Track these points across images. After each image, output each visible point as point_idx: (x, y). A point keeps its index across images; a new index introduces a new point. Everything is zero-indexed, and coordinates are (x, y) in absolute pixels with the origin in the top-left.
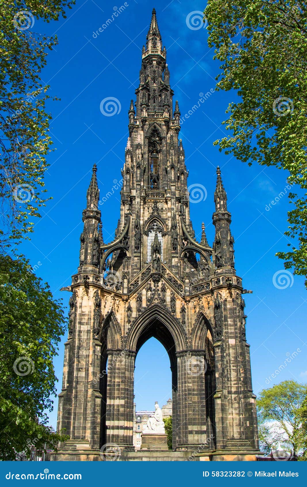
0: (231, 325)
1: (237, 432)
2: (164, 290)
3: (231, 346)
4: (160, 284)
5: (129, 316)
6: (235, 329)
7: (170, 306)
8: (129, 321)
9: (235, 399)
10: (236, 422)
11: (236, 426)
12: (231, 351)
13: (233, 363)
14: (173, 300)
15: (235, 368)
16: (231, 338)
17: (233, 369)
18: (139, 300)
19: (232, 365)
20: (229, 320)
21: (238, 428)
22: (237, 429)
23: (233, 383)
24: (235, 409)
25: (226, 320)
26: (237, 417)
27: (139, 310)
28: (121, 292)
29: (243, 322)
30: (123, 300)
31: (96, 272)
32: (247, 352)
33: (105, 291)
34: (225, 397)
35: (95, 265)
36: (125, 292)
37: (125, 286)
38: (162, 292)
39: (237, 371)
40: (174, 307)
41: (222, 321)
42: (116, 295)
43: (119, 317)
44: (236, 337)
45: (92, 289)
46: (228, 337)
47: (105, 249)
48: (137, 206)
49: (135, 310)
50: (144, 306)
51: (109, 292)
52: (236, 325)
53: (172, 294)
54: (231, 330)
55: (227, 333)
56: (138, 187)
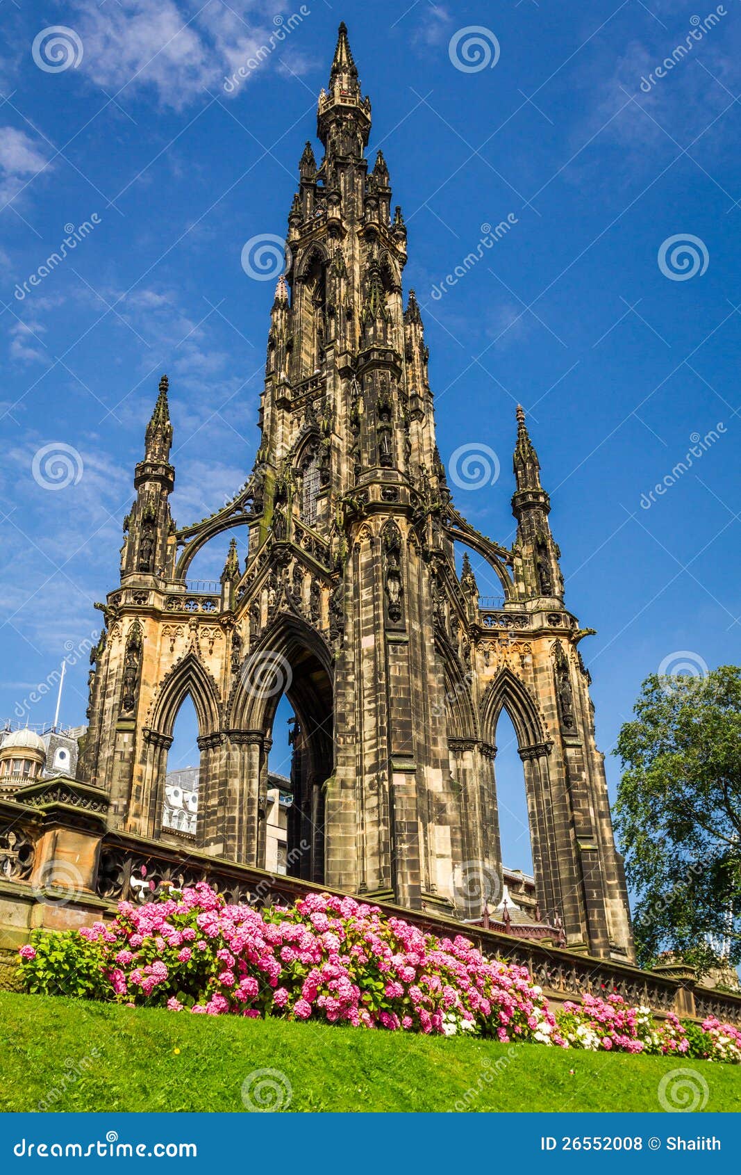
0: (367, 604)
1: (375, 870)
2: (298, 578)
3: (365, 653)
4: (291, 567)
5: (234, 657)
6: (376, 608)
7: (309, 608)
8: (235, 668)
9: (371, 786)
10: (372, 845)
11: (373, 855)
12: (367, 666)
13: (369, 695)
14: (316, 591)
15: (373, 706)
16: (367, 633)
17: (369, 710)
18: (255, 614)
19: (366, 701)
20: (364, 592)
21: (377, 859)
22: (374, 863)
23: (367, 745)
24: (372, 810)
25: (357, 594)
26: (375, 831)
27: (253, 638)
28: (218, 610)
29: (393, 586)
30: (224, 626)
31: (146, 583)
32: (396, 658)
33: (170, 618)
34: (343, 785)
35: (144, 569)
36: (226, 608)
37: (227, 595)
38: (294, 581)
39: (376, 712)
40: (315, 607)
41: (347, 599)
42: (203, 619)
43: (215, 664)
44: (377, 627)
45: (126, 619)
46: (359, 634)
47: (189, 534)
48: (267, 423)
49: (247, 640)
50: (264, 624)
51: (184, 618)
52: (376, 598)
53: (313, 580)
54: (366, 614)
55: (357, 625)
56: (269, 384)
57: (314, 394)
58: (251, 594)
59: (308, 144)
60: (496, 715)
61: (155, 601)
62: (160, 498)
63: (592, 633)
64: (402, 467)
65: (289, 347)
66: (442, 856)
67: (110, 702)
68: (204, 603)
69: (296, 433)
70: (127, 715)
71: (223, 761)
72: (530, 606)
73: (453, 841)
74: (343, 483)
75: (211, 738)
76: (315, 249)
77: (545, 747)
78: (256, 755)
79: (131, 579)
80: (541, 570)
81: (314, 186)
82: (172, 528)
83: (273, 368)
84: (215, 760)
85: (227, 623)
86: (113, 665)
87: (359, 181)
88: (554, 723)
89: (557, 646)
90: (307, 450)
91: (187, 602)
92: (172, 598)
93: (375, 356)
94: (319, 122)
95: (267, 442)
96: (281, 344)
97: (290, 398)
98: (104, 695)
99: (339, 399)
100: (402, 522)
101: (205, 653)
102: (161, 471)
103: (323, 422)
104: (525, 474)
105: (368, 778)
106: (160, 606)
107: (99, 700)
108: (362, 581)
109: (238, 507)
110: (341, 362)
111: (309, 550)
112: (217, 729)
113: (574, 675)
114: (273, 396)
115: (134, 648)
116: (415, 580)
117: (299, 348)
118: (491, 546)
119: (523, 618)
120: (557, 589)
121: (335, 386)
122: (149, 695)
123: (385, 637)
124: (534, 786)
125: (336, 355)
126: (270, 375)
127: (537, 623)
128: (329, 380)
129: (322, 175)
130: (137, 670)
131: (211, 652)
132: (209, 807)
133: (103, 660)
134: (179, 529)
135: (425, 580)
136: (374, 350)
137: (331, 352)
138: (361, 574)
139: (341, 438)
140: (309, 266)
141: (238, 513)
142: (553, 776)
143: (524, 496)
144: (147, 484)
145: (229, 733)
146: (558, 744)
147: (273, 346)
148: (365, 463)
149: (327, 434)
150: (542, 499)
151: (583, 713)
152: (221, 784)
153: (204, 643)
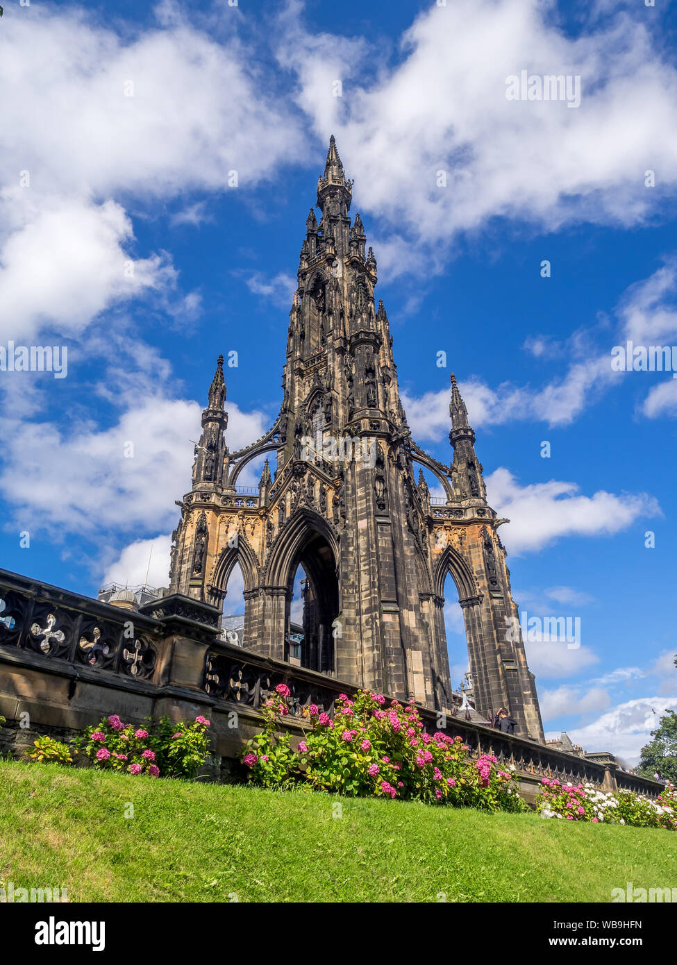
0: (361, 498)
1: (371, 682)
2: (311, 484)
3: (361, 532)
4: (306, 477)
5: (269, 537)
6: (368, 501)
7: (319, 504)
8: (269, 544)
9: (367, 623)
10: (368, 664)
12: (362, 541)
13: (364, 561)
14: (323, 493)
15: (367, 567)
16: (362, 518)
17: (364, 571)
18: (282, 508)
19: (362, 564)
20: (359, 490)
21: (372, 674)
22: (371, 677)
23: (363, 594)
24: (368, 640)
25: (354, 492)
26: (370, 654)
27: (281, 524)
28: (257, 506)
29: (379, 486)
30: (261, 517)
31: (209, 489)
32: (383, 535)
33: (226, 511)
34: (347, 622)
35: (208, 479)
36: (263, 504)
37: (263, 496)
38: (308, 487)
39: (369, 572)
40: (323, 502)
41: (347, 495)
42: (247, 512)
43: (256, 542)
44: (369, 514)
45: (196, 512)
46: (356, 519)
47: (237, 456)
48: (288, 385)
49: (276, 525)
50: (288, 515)
51: (234, 511)
52: (368, 494)
53: (322, 485)
54: (361, 505)
55: (354, 513)
56: (290, 359)
57: (319, 365)
58: (279, 495)
59: (312, 210)
60: (443, 576)
61: (214, 499)
62: (219, 433)
63: (508, 521)
64: (381, 408)
65: (302, 336)
66: (417, 673)
67: (185, 567)
68: (247, 501)
69: (308, 390)
70: (196, 575)
71: (261, 607)
72: (464, 504)
73: (424, 662)
74: (340, 421)
75: (253, 591)
76: (318, 274)
77: (478, 598)
78: (283, 603)
79: (199, 486)
80: (472, 480)
81: (316, 235)
82: (226, 452)
83: (291, 350)
84: (255, 606)
85: (264, 514)
86: (188, 542)
87: (346, 231)
88: (484, 582)
89: (484, 529)
90: (315, 402)
91: (236, 500)
92: (227, 498)
93: (362, 336)
94: (319, 195)
95: (289, 396)
96: (297, 334)
97: (303, 368)
98: (182, 562)
99: (336, 367)
100: (384, 444)
101: (248, 535)
102: (219, 415)
103: (325, 383)
104: (457, 417)
105: (364, 617)
106: (219, 504)
107: (178, 566)
108: (358, 483)
109: (269, 439)
110: (337, 344)
111: (318, 465)
112: (256, 585)
113: (496, 549)
114: (292, 367)
115: (202, 531)
116: (393, 482)
117: (309, 336)
118: (436, 464)
119: (460, 512)
120: (481, 493)
121: (334, 360)
122: (212, 562)
123: (374, 520)
124: (471, 625)
125: (334, 339)
126: (290, 354)
127: (469, 515)
128: (330, 356)
129: (321, 229)
130: (205, 545)
131: (253, 534)
132: (251, 639)
133: (180, 539)
134: (231, 453)
135: (400, 482)
136: (362, 332)
137: (330, 338)
138: (357, 479)
139: (339, 392)
140: (315, 285)
141: (270, 443)
142: (484, 619)
143: (457, 432)
144: (210, 424)
145: (265, 588)
146: (487, 596)
147: (291, 335)
148: (358, 406)
149: (329, 390)
150: (470, 433)
151: (503, 576)
152: (259, 623)
153: (248, 528)
